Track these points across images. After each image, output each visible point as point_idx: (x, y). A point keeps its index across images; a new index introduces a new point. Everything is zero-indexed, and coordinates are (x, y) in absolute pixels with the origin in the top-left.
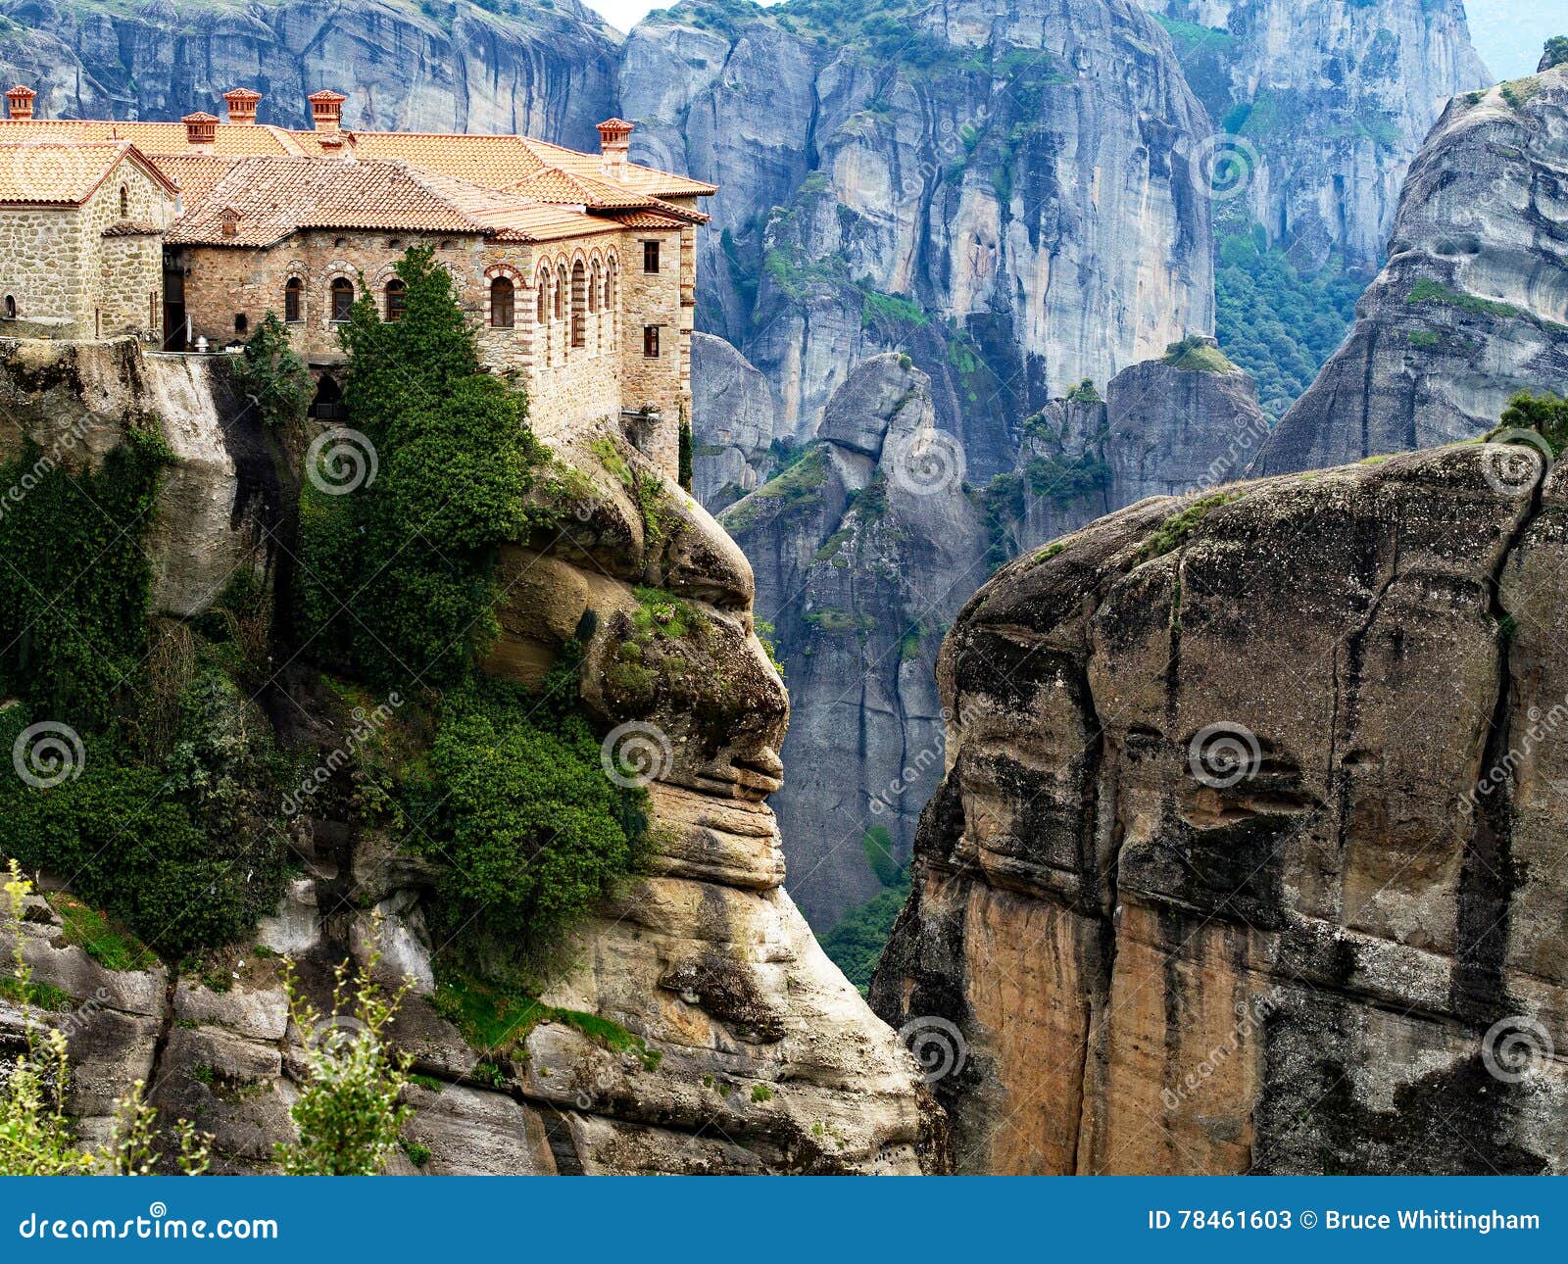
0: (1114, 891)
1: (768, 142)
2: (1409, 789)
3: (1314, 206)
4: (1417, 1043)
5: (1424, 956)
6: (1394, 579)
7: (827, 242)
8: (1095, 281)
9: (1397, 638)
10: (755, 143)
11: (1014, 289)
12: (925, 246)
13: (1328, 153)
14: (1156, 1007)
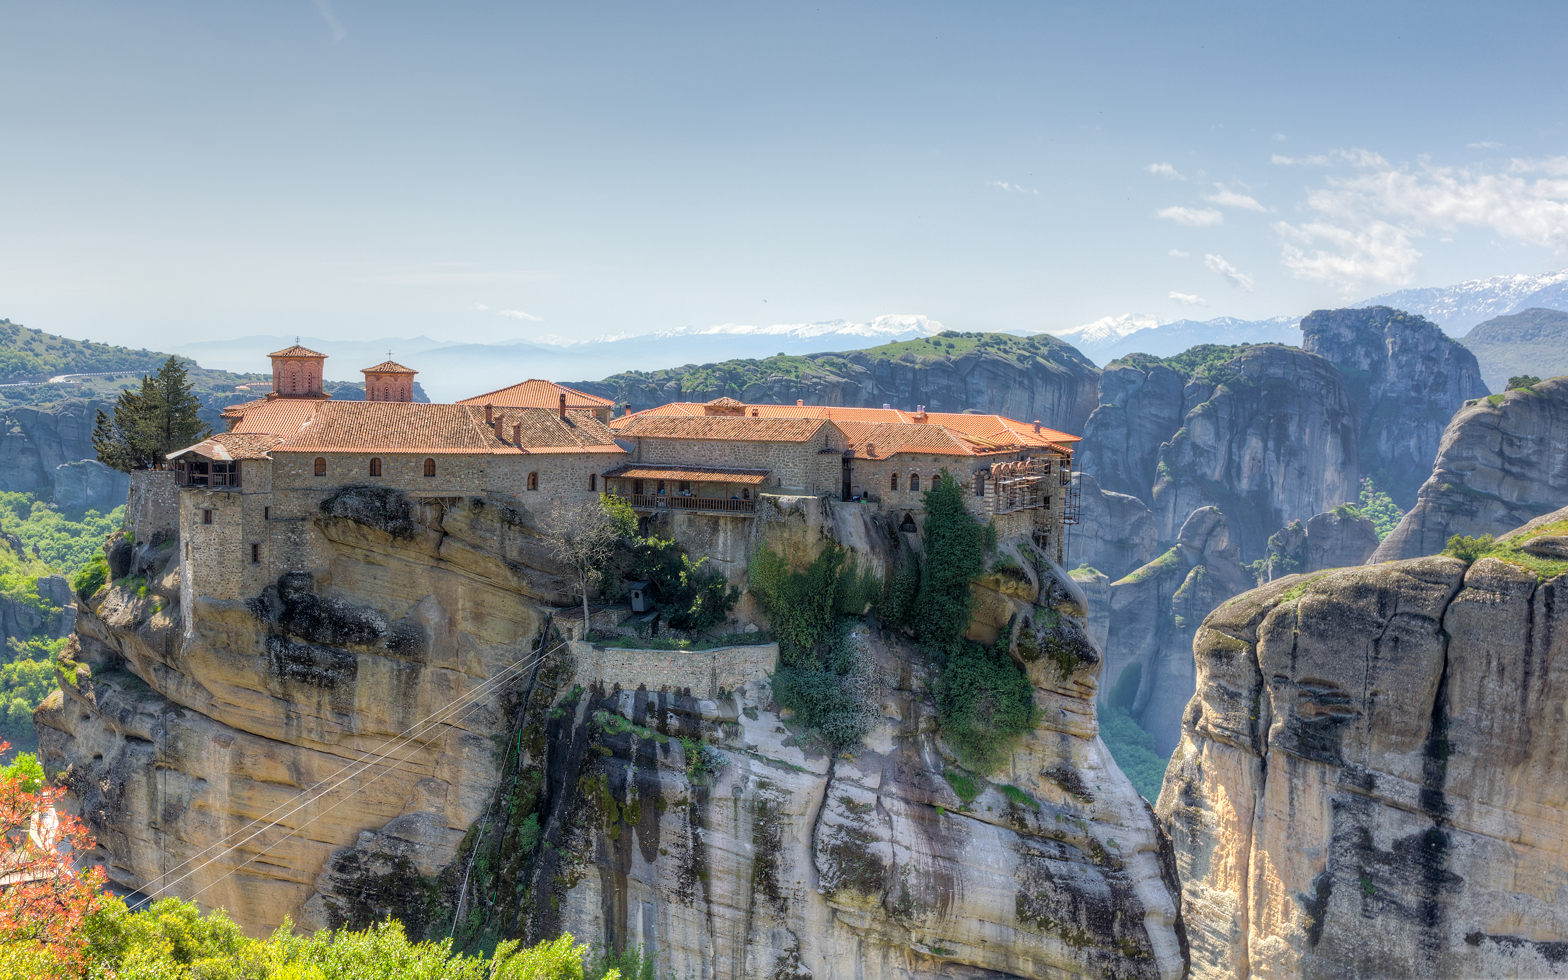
0: (1267, 746)
1: (1162, 415)
2: (1400, 708)
3: (1408, 447)
4: (1403, 822)
5: (1407, 783)
6: (1395, 615)
7: (1187, 458)
8: (1306, 478)
9: (1396, 640)
10: (1156, 415)
11: (1269, 480)
12: (1230, 461)
13: (1414, 425)
14: (1286, 799)
